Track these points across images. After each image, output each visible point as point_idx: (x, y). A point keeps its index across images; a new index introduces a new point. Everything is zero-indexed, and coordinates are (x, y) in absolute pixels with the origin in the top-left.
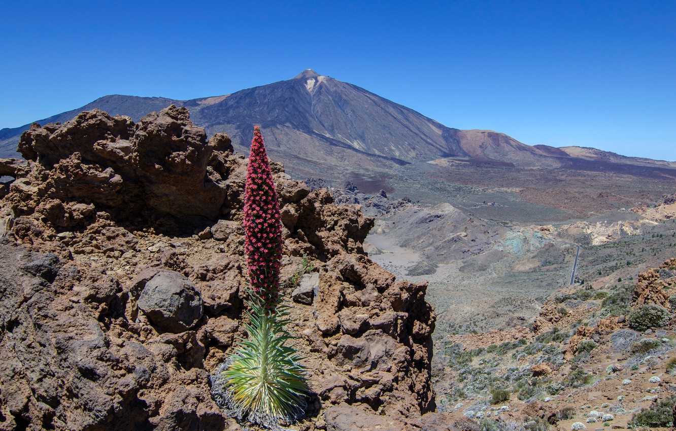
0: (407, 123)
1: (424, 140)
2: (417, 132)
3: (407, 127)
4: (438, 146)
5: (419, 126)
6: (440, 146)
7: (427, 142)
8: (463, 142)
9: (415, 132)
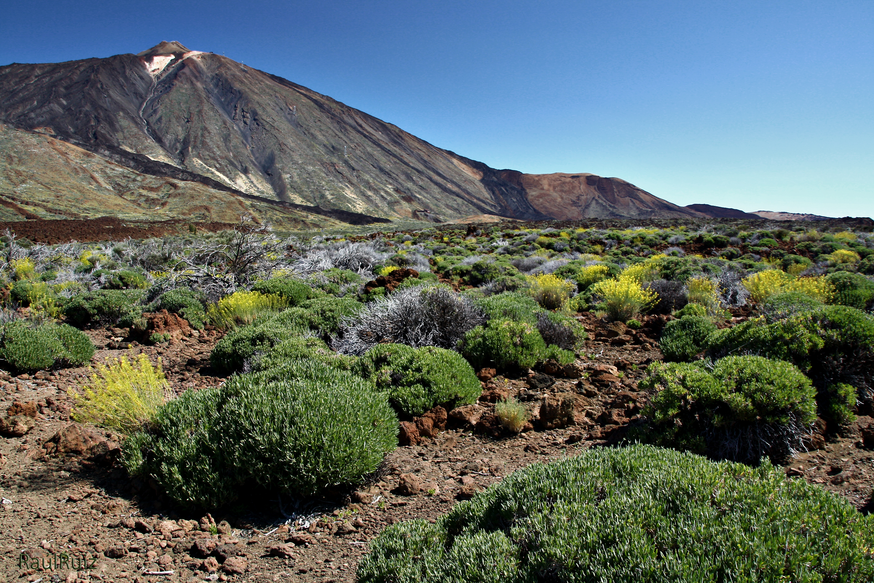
0: (397, 149)
1: (436, 184)
2: (421, 167)
3: (395, 156)
4: (475, 201)
5: (426, 158)
6: (479, 199)
7: (445, 189)
8: (532, 193)
9: (416, 167)
